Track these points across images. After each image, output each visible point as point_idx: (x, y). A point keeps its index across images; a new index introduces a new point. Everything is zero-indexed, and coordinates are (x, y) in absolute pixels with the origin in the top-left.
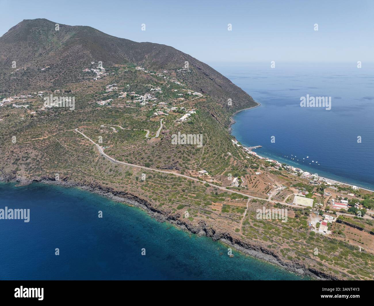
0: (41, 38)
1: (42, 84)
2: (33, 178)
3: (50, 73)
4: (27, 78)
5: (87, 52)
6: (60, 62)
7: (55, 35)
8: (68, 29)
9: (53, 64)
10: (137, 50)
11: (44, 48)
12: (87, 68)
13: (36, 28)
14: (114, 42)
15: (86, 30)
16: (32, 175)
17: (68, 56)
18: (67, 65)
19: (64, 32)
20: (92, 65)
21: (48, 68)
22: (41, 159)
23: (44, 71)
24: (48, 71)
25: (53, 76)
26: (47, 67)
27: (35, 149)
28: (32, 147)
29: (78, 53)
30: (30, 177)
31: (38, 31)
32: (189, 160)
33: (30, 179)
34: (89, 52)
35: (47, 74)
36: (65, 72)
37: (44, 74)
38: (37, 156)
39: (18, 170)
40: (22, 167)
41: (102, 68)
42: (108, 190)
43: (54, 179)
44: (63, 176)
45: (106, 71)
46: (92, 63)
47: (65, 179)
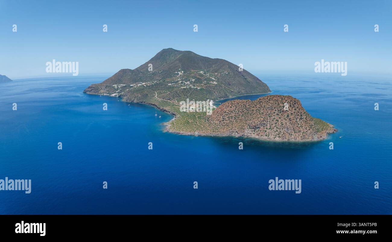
0: (166, 58)
1: (158, 78)
5: (180, 64)
6: (167, 69)
9: (164, 70)
11: (166, 63)
12: (177, 72)
15: (187, 53)
17: (172, 66)
18: (170, 71)
21: (162, 72)
23: (160, 73)
25: (163, 75)
29: (176, 65)
30: (137, 101)
38: (140, 97)
39: (135, 99)
40: (136, 99)
41: (182, 72)
42: (152, 104)
43: (142, 102)
44: (144, 101)
45: (184, 73)
46: (179, 69)
47: (144, 102)
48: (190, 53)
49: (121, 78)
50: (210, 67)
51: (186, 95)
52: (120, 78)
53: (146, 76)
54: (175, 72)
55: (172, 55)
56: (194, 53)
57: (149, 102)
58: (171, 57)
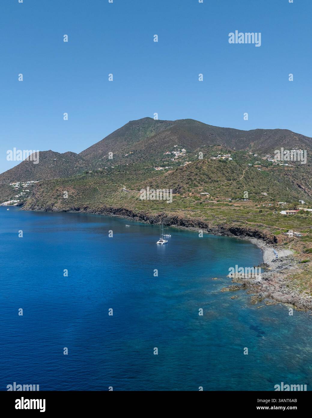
0: (139, 134)
2: (64, 209)
3: (132, 158)
4: (111, 164)
5: (174, 138)
6: (144, 148)
7: (154, 131)
8: (168, 125)
9: (137, 150)
10: (241, 138)
12: (168, 151)
13: (138, 125)
14: (214, 132)
15: (185, 122)
16: (64, 206)
17: (154, 142)
18: (150, 151)
19: (164, 127)
20: (175, 148)
21: (132, 154)
22: (76, 196)
23: (127, 157)
24: (131, 156)
25: (133, 160)
26: (130, 153)
27: (74, 188)
28: (72, 187)
29: (164, 139)
30: (62, 207)
31: (138, 128)
32: (197, 186)
33: (61, 209)
34: (176, 137)
35: (128, 159)
36: (147, 157)
37: (126, 159)
38: (73, 193)
39: (56, 203)
40: (59, 201)
41: (183, 150)
42: (111, 210)
43: (78, 209)
44: (85, 206)
45: (187, 152)
46: (175, 146)
47: (85, 208)
48: (190, 122)
49: (33, 169)
50: (244, 147)
51: (234, 180)
52: (29, 169)
53: (94, 164)
54: (163, 152)
55: (150, 128)
56: (199, 122)
57: (101, 206)
58: (148, 133)
